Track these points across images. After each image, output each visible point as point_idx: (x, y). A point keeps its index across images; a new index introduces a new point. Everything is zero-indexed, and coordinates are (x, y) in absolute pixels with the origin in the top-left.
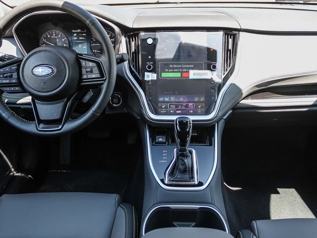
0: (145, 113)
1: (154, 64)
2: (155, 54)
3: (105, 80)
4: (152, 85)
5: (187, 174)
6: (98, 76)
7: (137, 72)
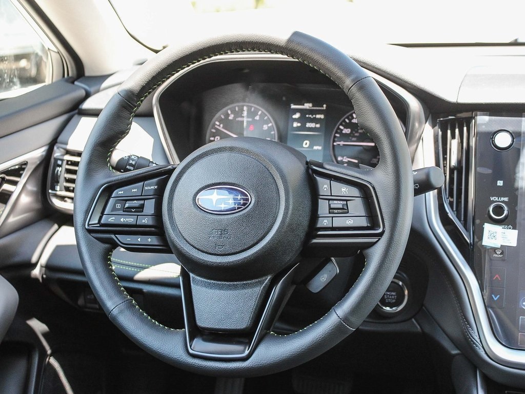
0: (477, 338)
1: (513, 204)
2: (517, 175)
3: (381, 235)
4: (503, 260)
6: (363, 222)
7: (460, 220)
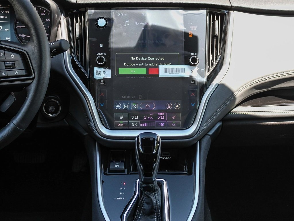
0: (94, 126)
1: (108, 56)
2: (110, 41)
3: (33, 79)
4: (104, 85)
5: (155, 217)
6: (23, 72)
7: (82, 66)
